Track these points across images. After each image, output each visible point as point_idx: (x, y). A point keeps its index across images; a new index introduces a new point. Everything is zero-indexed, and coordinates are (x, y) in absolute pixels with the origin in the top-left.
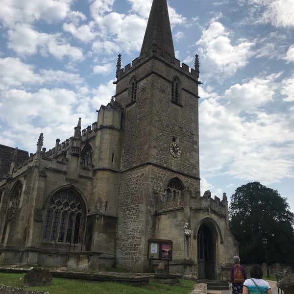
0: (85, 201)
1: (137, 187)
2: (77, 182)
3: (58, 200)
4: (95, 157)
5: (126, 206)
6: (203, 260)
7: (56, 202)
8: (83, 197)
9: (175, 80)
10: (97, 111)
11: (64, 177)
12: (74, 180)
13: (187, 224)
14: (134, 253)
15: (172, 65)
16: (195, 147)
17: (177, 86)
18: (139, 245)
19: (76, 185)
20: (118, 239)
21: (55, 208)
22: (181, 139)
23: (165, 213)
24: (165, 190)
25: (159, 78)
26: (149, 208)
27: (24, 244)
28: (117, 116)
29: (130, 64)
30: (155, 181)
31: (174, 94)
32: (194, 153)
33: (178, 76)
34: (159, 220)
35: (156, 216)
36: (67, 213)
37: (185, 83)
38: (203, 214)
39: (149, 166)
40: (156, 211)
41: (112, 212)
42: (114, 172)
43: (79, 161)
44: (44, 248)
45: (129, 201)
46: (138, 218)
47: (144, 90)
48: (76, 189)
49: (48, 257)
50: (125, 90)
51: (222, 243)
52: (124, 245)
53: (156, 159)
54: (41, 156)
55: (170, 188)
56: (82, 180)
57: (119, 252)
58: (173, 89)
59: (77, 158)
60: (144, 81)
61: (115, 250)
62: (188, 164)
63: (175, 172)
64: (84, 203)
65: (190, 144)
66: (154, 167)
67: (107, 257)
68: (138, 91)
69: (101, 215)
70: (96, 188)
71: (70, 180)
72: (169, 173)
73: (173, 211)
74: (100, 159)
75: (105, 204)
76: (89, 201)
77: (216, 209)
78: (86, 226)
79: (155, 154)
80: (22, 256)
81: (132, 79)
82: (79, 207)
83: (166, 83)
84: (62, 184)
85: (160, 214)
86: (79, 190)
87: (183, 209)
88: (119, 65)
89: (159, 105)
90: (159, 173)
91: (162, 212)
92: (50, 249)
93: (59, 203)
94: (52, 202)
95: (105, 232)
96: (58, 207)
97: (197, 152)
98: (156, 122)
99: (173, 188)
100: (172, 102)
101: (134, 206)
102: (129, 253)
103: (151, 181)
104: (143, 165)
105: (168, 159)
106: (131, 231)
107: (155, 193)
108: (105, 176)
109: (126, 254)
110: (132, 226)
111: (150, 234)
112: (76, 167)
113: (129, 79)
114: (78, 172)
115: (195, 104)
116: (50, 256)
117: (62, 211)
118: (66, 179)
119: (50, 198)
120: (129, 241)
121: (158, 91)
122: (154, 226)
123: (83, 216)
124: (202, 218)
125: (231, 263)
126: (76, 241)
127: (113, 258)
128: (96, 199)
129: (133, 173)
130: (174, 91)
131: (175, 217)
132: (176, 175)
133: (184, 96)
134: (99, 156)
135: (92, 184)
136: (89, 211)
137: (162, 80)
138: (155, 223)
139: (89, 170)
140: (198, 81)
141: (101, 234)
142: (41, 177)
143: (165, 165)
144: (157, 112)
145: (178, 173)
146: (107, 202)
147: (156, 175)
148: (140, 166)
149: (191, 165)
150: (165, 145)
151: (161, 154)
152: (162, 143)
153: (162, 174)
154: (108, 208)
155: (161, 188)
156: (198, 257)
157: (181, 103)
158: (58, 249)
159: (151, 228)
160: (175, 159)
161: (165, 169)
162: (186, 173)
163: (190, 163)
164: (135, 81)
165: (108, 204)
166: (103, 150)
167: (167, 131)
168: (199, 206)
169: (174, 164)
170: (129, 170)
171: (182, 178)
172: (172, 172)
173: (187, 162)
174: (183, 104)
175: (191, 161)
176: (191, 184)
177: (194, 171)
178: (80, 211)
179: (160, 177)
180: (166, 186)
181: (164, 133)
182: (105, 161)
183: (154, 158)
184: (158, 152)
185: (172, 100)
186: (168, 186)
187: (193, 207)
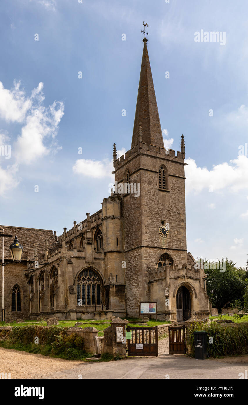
0: (101, 276)
1: (136, 263)
2: (94, 263)
4: (104, 242)
5: (130, 277)
6: (181, 310)
7: (81, 278)
8: (99, 273)
9: (162, 168)
10: (101, 204)
11: (84, 261)
12: (91, 262)
13: (167, 289)
15: (158, 155)
16: (182, 224)
17: (164, 172)
19: (93, 266)
20: (127, 300)
21: (81, 283)
22: (169, 220)
23: (156, 281)
24: (156, 264)
25: (146, 171)
26: (144, 278)
27: (66, 308)
28: (117, 206)
29: (123, 155)
30: (148, 258)
31: (162, 181)
32: (181, 230)
33: (164, 164)
34: (152, 286)
35: (150, 283)
36: (90, 285)
37: (171, 168)
38: (180, 280)
39: (143, 249)
40: (150, 280)
41: (121, 282)
42: (119, 252)
43: (93, 248)
44: (79, 309)
45: (132, 274)
46: (138, 285)
48: (94, 268)
49: (82, 314)
51: (196, 297)
52: (131, 304)
53: (148, 242)
54: (66, 249)
55: (161, 262)
56: (97, 261)
57: (129, 308)
58: (160, 177)
59: (91, 245)
60: (135, 175)
61: (126, 306)
62: (176, 240)
63: (164, 249)
64: (101, 277)
65: (177, 223)
66: (147, 248)
67: (121, 312)
69: (113, 285)
70: (107, 266)
71: (88, 262)
72: (160, 250)
73: (160, 280)
74: (108, 244)
75: (115, 276)
76: (104, 275)
77: (192, 276)
78: (104, 293)
79: (147, 238)
80: (66, 315)
81: (126, 171)
82: (97, 280)
83: (153, 174)
84: (83, 266)
85: (153, 282)
86: (96, 269)
87: (165, 279)
88: (115, 155)
89: (147, 197)
90: (151, 252)
91: (154, 281)
92: (83, 309)
93: (84, 279)
94: (79, 279)
95: (117, 295)
96: (83, 282)
97: (184, 228)
98: (146, 211)
99: (164, 261)
100: (160, 190)
101: (135, 277)
102: (134, 309)
103: (145, 260)
104: (138, 248)
105: (158, 239)
106: (134, 294)
107: (148, 268)
108: (113, 257)
109: (133, 309)
110: (135, 291)
111: (146, 296)
112: (91, 252)
113: (124, 171)
114: (93, 256)
115: (182, 185)
116: (83, 314)
117: (86, 284)
118: (86, 263)
119: (77, 277)
120: (134, 301)
121: (147, 183)
122: (149, 290)
123: (101, 286)
124: (180, 283)
125: (203, 310)
126: (99, 303)
127: (125, 312)
128: (109, 273)
129: (132, 253)
130: (162, 179)
131: (162, 284)
132: (165, 251)
133: (171, 181)
134: (107, 241)
135: (105, 263)
136: (105, 282)
137: (148, 172)
138: (150, 288)
139: (101, 253)
140: (185, 162)
141: (115, 298)
142: (69, 265)
143: (156, 245)
144: (147, 203)
145: (167, 249)
146: (117, 276)
147: (149, 254)
148: (136, 248)
149: (178, 240)
150: (155, 229)
151: (151, 237)
152: (152, 228)
153: (153, 253)
154: (118, 280)
155: (153, 263)
156: (177, 308)
157: (168, 189)
158: (88, 309)
159: (147, 292)
160: (165, 238)
161: (156, 248)
162: (174, 247)
163: (178, 239)
164: (128, 174)
165: (118, 276)
166: (109, 236)
167: (156, 217)
168: (177, 275)
169: (164, 242)
170: (130, 251)
171: (171, 253)
172: (162, 249)
173: (175, 239)
174: (170, 189)
175: (178, 237)
176: (179, 255)
177: (182, 245)
178: (99, 283)
179: (152, 255)
180: (157, 261)
181: (154, 219)
182: (112, 245)
183: (146, 241)
184: (149, 236)
185: (160, 187)
186: (159, 260)
187: (172, 277)
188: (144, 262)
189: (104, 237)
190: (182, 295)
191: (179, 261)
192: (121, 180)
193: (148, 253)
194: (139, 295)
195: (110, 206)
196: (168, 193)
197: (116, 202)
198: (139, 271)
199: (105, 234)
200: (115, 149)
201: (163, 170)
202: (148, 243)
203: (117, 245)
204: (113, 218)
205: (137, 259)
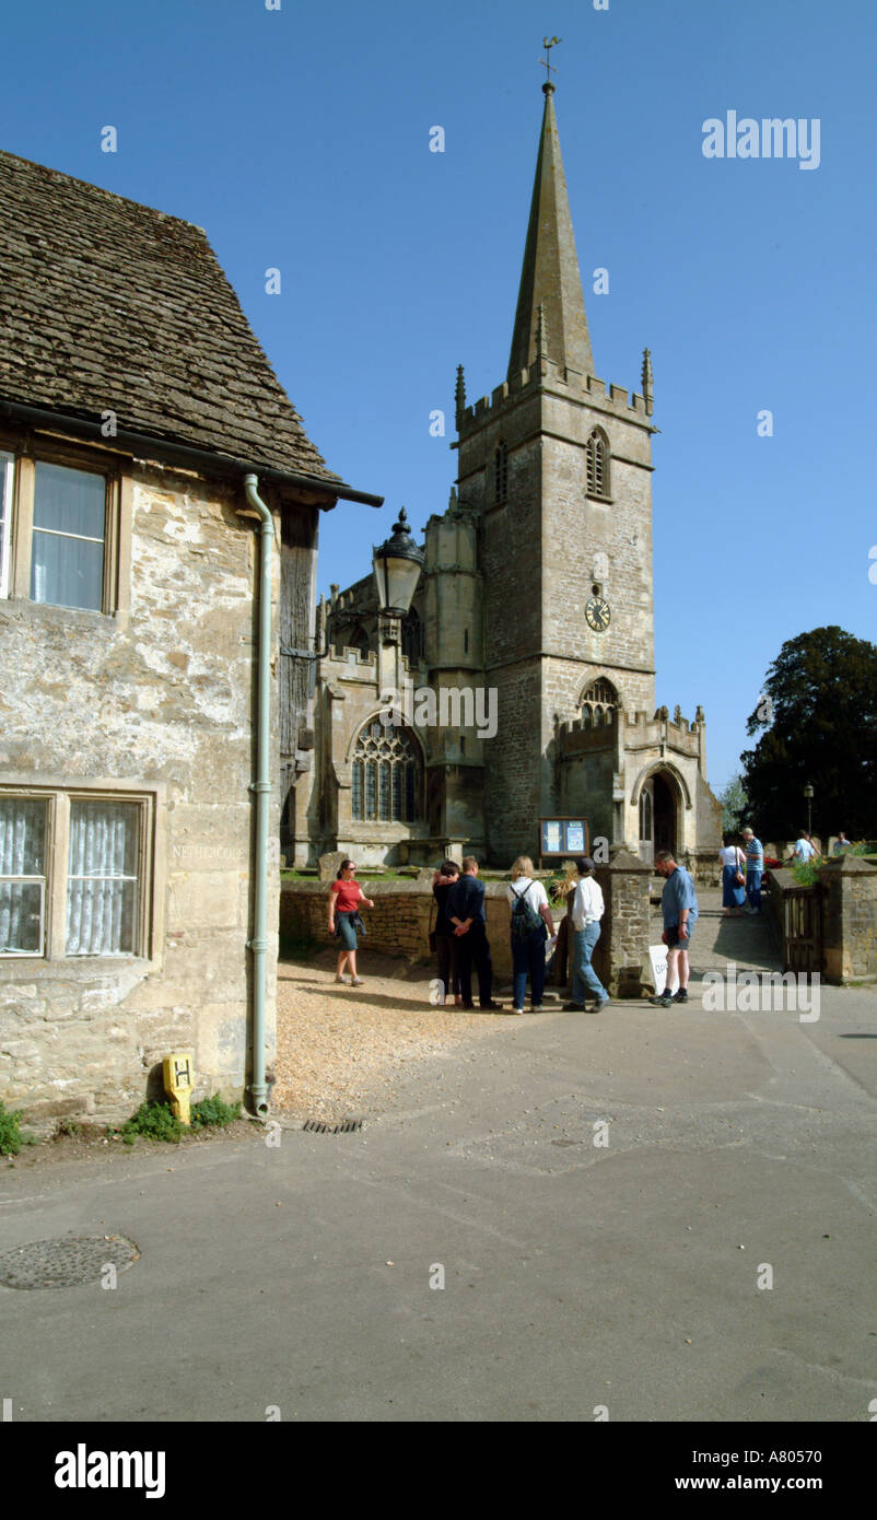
1: (522, 704)
3: (368, 741)
5: (502, 743)
6: (650, 844)
7: (366, 744)
9: (595, 437)
10: (423, 530)
11: (375, 694)
13: (617, 779)
14: (522, 835)
15: (586, 399)
16: (644, 597)
17: (600, 448)
18: (531, 820)
20: (491, 810)
21: (366, 756)
22: (613, 585)
23: (579, 757)
24: (577, 707)
25: (556, 442)
28: (466, 536)
29: (486, 399)
30: (558, 690)
31: (594, 473)
32: (641, 614)
33: (601, 424)
34: (567, 771)
35: (562, 762)
36: (389, 764)
37: (620, 438)
38: (651, 755)
39: (545, 661)
40: (561, 754)
41: (474, 756)
42: (471, 671)
43: (400, 655)
44: (357, 834)
46: (526, 768)
47: (522, 473)
50: (482, 469)
51: (689, 807)
52: (502, 821)
53: (559, 642)
55: (590, 702)
58: (590, 461)
59: (395, 648)
60: (523, 451)
61: (486, 829)
62: (628, 642)
63: (599, 665)
65: (632, 592)
66: (554, 662)
68: (512, 476)
69: (454, 766)
72: (586, 669)
73: (593, 753)
74: (440, 646)
75: (459, 740)
77: (680, 743)
79: (555, 631)
81: (494, 440)
82: (408, 751)
83: (572, 451)
84: (373, 708)
85: (569, 760)
87: (612, 750)
88: (460, 397)
89: (557, 513)
90: (565, 674)
91: (574, 756)
92: (368, 834)
93: (373, 746)
94: (360, 745)
95: (464, 797)
96: (371, 753)
97: (649, 609)
98: (555, 555)
99: (597, 700)
100: (589, 497)
101: (517, 745)
103: (550, 694)
104: (531, 658)
105: (583, 637)
106: (515, 795)
107: (558, 718)
108: (455, 684)
110: (516, 783)
112: (395, 669)
113: (488, 440)
115: (644, 488)
116: (369, 847)
117: (380, 761)
118: (379, 697)
119: (355, 739)
120: (512, 813)
121: (556, 475)
122: (558, 783)
123: (418, 767)
124: (651, 764)
130: (595, 465)
132: (601, 672)
133: (617, 473)
134: (437, 638)
136: (429, 758)
137: (561, 443)
138: (560, 776)
141: (457, 803)
143: (577, 653)
144: (556, 531)
145: (605, 666)
146: (463, 738)
147: (558, 679)
148: (525, 660)
149: (636, 642)
150: (577, 607)
151: (566, 629)
152: (569, 604)
153: (571, 674)
154: (466, 750)
155: (570, 705)
156: (641, 838)
157: (609, 495)
158: (383, 835)
159: (551, 787)
160: (600, 635)
161: (577, 660)
162: (623, 663)
163: (632, 640)
164: (501, 448)
165: (466, 741)
166: (444, 624)
167: (579, 573)
168: (641, 742)
169: (596, 645)
170: (502, 667)
171: (615, 677)
172: (591, 667)
173: (627, 638)
174: (615, 495)
175: (634, 633)
176: (633, 686)
177: (642, 657)
178: (411, 759)
179: (567, 681)
180: (580, 698)
181: (574, 578)
182: (452, 650)
183: (553, 641)
184: (562, 626)
185: (590, 490)
186: (585, 698)
187: (631, 744)
188: (547, 700)
189: (430, 627)
190: (652, 798)
191: (634, 701)
192: (478, 466)
193: (556, 675)
194: (527, 797)
195: (446, 537)
196: (608, 507)
197: (466, 527)
198: (531, 727)
199: (431, 618)
200: (460, 379)
201: (596, 441)
202: (556, 645)
203: (466, 650)
204: (455, 572)
205: (526, 691)
